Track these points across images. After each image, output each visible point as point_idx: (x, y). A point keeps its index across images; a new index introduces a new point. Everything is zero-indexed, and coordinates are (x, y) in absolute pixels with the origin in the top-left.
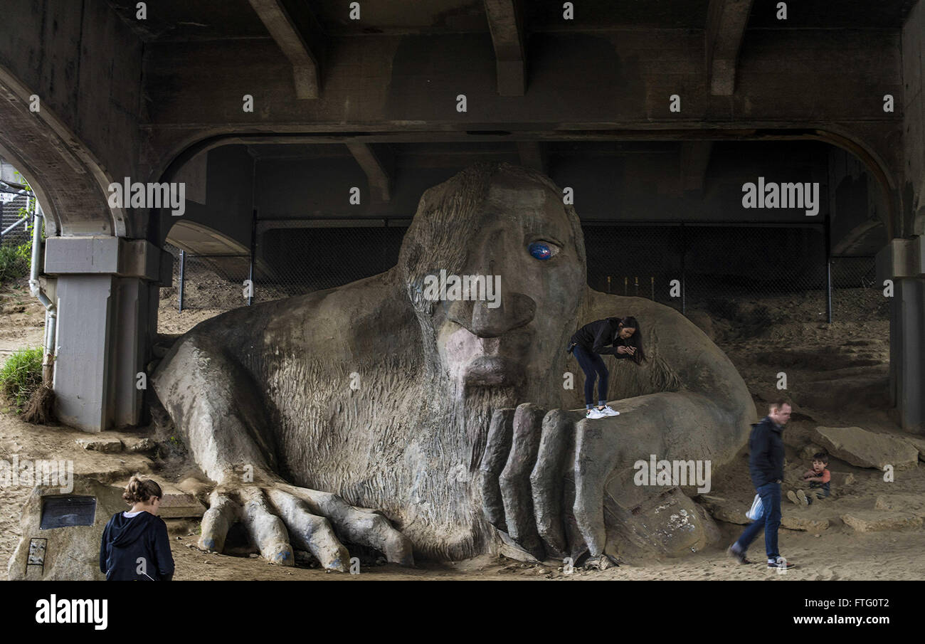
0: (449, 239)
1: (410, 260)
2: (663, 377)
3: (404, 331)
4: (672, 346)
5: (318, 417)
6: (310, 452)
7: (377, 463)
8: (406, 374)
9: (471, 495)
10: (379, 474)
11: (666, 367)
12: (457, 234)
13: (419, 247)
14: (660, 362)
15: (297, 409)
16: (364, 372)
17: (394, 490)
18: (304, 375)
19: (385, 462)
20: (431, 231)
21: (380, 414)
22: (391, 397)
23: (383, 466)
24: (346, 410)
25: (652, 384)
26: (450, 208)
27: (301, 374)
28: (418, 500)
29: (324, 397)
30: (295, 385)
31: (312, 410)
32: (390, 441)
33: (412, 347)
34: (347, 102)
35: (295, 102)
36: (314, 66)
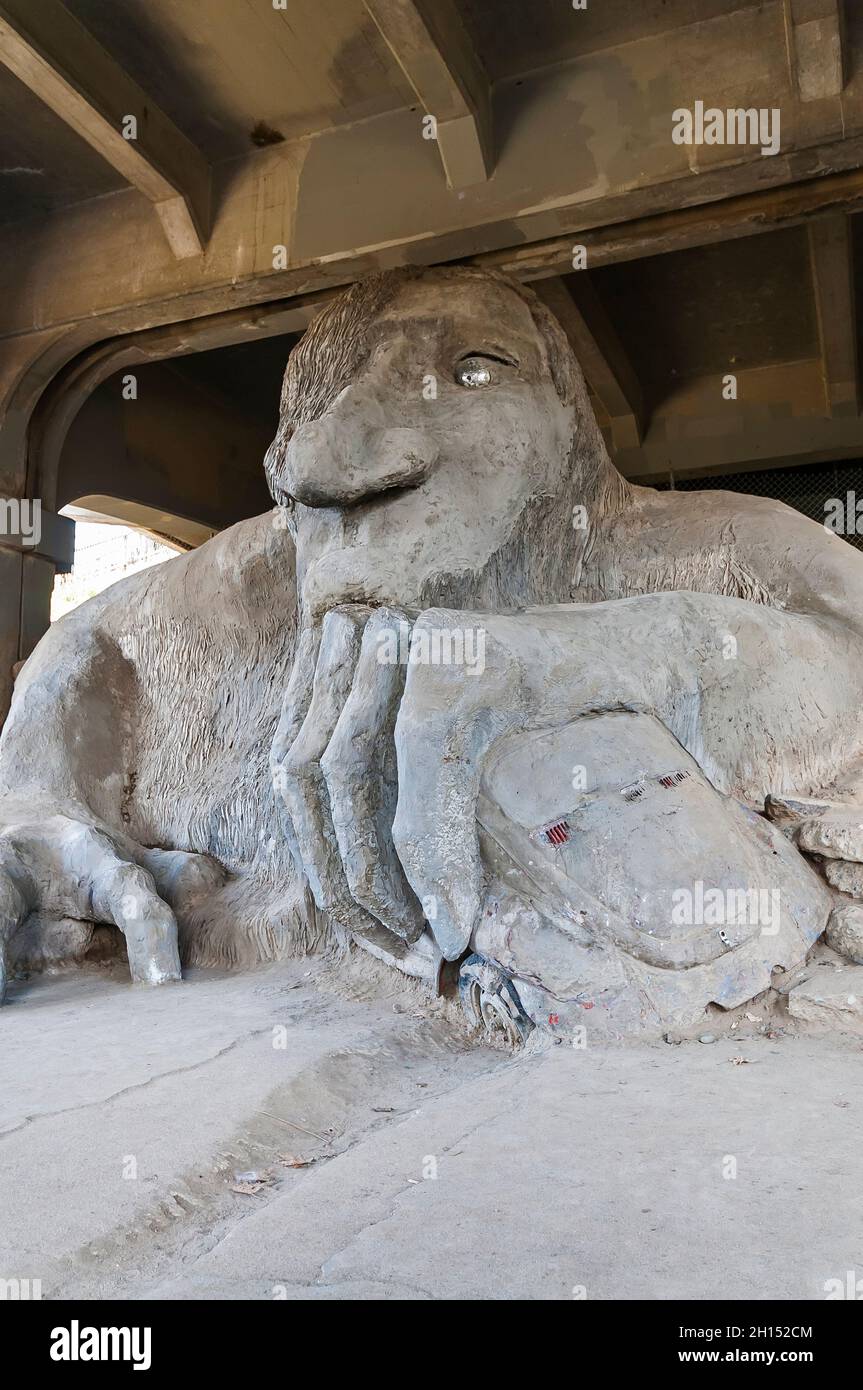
4: (761, 545)
5: (196, 714)
7: (245, 776)
10: (239, 794)
11: (745, 575)
14: (737, 571)
15: (173, 705)
16: (267, 640)
19: (253, 775)
23: (250, 780)
24: (235, 700)
27: (186, 653)
28: (263, 835)
29: (210, 683)
30: (177, 671)
31: (189, 702)
34: (240, 249)
35: (174, 264)
36: (181, 198)
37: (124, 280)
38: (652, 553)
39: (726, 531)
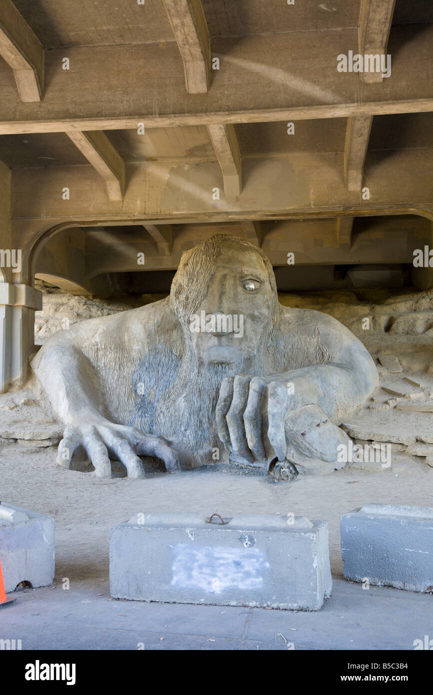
0: (197, 280)
1: (176, 293)
2: (323, 355)
3: (175, 332)
5: (127, 383)
6: (123, 403)
7: (161, 408)
8: (176, 356)
9: (212, 426)
10: (162, 415)
11: (325, 349)
12: (202, 277)
13: (181, 285)
14: (321, 346)
15: (115, 379)
17: (170, 424)
18: (119, 359)
19: (165, 408)
20: (187, 275)
21: (161, 381)
22: (169, 370)
23: (164, 409)
24: (143, 378)
25: (316, 359)
26: (197, 262)
27: (117, 358)
28: (183, 429)
29: (130, 371)
30: (114, 365)
31: (124, 378)
32: (168, 395)
33: (179, 341)
34: (139, 202)
35: (109, 202)
36: (118, 182)
37: (85, 205)
38: (293, 337)
39: (316, 330)
